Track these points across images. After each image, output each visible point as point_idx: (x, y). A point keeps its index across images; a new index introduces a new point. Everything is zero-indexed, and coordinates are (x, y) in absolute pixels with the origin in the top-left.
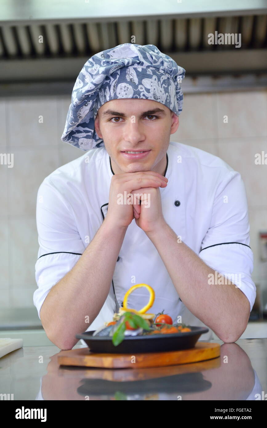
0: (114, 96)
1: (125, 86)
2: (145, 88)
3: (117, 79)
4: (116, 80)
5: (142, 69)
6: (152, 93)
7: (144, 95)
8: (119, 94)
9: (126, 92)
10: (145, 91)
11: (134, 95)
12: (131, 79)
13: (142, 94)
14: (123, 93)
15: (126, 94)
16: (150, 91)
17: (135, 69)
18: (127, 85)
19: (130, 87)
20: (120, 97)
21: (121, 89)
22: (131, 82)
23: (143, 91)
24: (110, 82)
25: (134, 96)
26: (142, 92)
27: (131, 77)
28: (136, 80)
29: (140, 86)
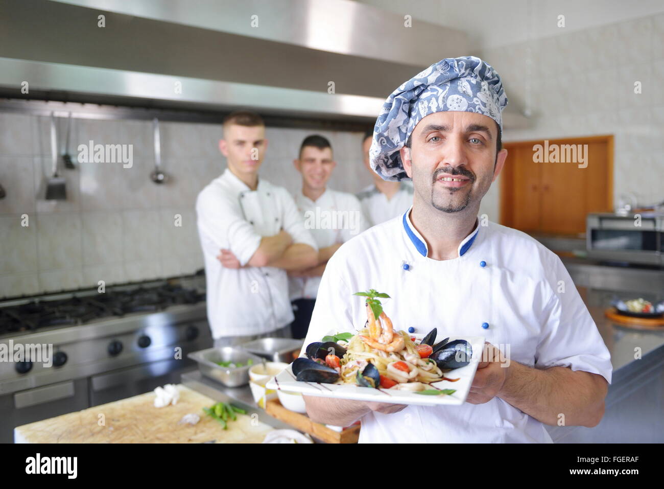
0: (444, 107)
1: (458, 98)
2: (481, 101)
3: (447, 90)
4: (445, 92)
5: (477, 82)
6: (488, 108)
7: (479, 109)
8: (451, 105)
9: (460, 104)
10: (480, 104)
11: (468, 107)
12: (464, 92)
13: (477, 107)
14: (455, 105)
15: (459, 106)
16: (487, 105)
17: (469, 82)
18: (460, 97)
19: (464, 100)
20: (451, 108)
21: (453, 100)
22: (464, 94)
23: (479, 105)
24: (437, 93)
25: (469, 109)
26: (477, 105)
27: (464, 90)
28: (470, 92)
29: (475, 99)
